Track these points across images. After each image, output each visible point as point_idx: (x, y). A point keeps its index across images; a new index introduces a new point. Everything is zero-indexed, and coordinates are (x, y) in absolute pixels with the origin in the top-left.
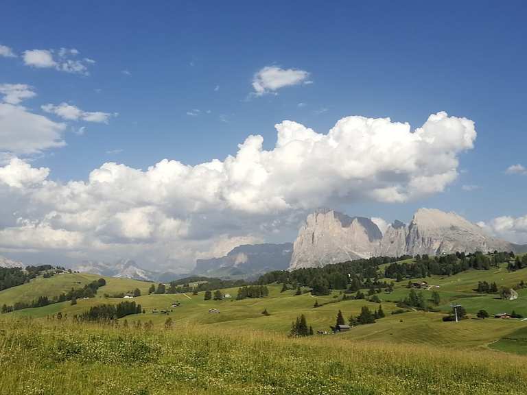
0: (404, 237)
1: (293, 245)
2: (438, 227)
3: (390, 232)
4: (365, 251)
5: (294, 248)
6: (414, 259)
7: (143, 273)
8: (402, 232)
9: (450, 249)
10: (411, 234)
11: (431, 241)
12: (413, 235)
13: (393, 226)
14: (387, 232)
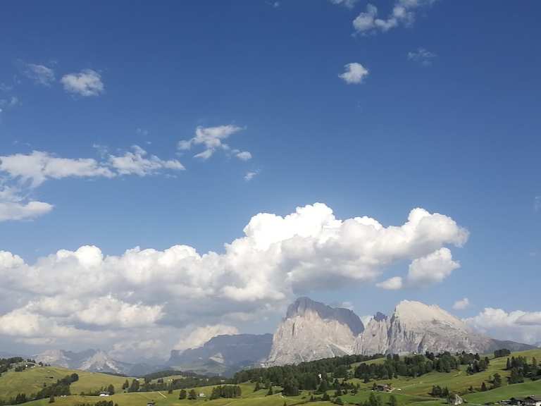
0: (386, 330)
1: (272, 335)
2: (420, 320)
3: (372, 324)
4: (346, 344)
5: (274, 340)
6: (385, 359)
7: (113, 364)
8: (384, 324)
9: (432, 344)
10: (393, 328)
11: (412, 335)
12: (394, 328)
13: (374, 318)
14: (369, 324)
